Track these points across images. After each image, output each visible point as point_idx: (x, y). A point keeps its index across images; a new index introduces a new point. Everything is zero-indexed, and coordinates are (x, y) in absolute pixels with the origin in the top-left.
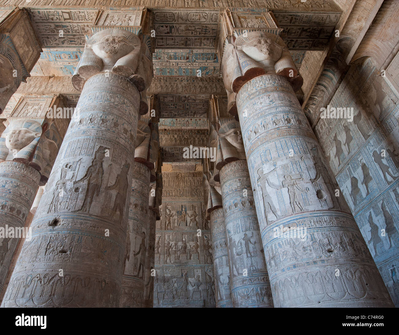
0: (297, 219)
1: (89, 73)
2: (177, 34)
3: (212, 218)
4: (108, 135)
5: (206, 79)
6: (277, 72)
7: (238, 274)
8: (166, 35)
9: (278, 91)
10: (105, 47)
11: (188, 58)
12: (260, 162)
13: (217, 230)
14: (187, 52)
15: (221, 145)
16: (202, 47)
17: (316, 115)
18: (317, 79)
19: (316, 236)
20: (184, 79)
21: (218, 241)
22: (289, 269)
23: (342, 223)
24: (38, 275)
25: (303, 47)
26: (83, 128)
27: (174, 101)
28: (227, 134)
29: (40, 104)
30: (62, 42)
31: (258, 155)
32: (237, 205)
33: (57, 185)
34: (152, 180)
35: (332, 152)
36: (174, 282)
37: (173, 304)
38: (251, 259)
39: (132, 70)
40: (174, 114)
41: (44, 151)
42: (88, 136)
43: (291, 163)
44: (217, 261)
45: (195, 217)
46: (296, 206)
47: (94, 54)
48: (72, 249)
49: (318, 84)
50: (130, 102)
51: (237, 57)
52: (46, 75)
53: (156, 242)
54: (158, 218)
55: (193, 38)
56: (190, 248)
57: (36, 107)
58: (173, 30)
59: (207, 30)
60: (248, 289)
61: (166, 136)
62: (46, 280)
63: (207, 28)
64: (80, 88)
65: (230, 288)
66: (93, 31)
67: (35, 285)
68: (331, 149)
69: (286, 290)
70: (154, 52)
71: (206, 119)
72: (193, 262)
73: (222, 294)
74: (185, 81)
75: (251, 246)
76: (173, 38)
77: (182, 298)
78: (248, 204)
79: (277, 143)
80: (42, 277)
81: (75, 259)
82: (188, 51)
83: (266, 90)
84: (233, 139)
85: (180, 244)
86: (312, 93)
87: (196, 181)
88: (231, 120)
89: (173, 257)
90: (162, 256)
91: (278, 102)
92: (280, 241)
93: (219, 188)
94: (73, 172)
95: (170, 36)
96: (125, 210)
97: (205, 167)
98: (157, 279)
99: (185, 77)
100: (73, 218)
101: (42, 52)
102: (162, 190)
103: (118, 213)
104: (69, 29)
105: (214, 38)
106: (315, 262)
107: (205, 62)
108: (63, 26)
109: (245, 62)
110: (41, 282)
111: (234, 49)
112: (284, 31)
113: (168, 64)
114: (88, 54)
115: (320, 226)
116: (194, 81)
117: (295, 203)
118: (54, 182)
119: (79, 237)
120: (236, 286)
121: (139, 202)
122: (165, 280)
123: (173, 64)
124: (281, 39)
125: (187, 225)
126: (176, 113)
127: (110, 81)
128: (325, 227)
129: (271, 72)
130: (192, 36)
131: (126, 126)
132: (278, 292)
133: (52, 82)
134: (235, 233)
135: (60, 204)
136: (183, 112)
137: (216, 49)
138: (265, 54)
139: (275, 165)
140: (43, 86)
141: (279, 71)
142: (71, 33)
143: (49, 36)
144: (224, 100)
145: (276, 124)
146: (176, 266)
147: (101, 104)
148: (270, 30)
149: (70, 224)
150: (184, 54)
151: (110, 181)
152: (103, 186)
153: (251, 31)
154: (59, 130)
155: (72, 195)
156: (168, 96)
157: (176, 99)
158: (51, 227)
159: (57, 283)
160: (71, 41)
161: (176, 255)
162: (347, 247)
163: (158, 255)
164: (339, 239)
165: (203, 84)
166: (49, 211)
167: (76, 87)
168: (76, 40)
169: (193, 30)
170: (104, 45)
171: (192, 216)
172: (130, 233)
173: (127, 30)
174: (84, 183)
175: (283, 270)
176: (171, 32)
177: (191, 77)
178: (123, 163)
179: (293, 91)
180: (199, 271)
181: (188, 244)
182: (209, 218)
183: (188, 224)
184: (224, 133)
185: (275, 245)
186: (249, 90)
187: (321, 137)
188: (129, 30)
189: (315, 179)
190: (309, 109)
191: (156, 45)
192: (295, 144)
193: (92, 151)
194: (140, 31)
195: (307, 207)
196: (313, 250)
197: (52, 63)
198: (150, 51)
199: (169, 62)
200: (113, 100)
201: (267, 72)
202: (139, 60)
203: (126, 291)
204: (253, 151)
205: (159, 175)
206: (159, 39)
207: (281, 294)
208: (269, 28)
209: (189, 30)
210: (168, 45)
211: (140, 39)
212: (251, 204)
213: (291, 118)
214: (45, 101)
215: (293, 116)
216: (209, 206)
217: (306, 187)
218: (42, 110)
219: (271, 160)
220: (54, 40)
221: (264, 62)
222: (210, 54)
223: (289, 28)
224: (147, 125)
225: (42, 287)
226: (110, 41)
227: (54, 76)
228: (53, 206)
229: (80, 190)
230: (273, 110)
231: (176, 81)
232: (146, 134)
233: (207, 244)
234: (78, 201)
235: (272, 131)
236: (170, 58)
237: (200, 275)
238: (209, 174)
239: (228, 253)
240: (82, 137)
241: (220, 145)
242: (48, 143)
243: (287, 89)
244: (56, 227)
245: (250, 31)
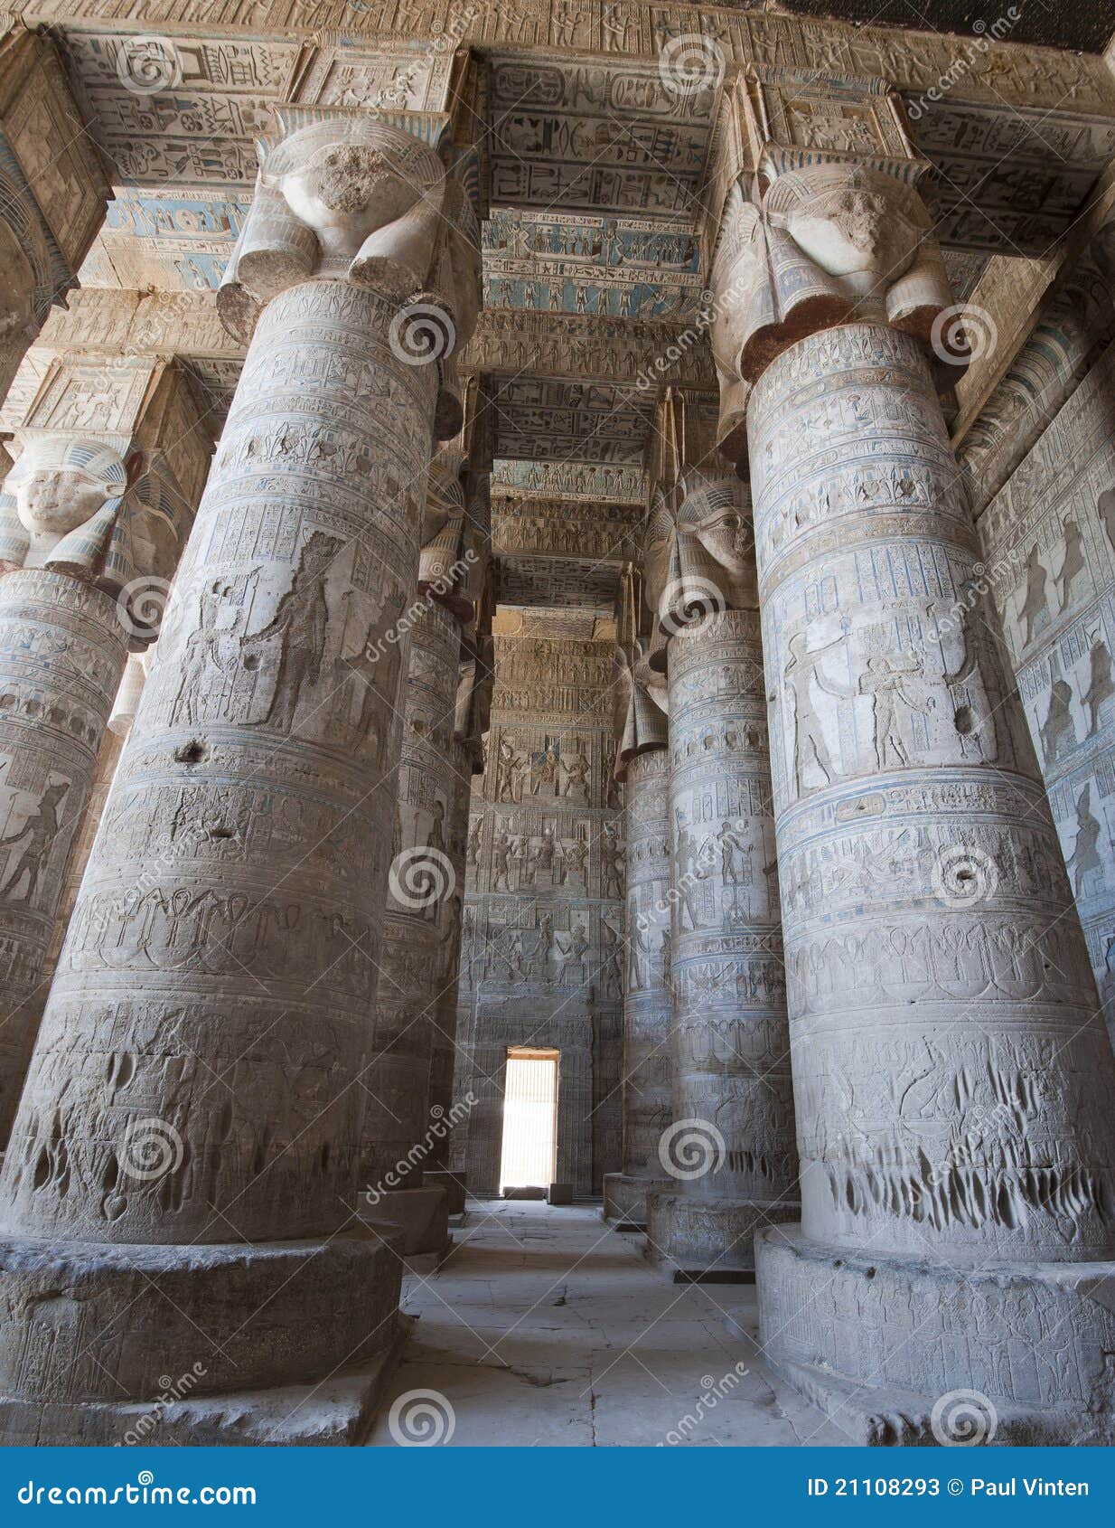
0: (886, 786)
1: (273, 279)
2: (569, 156)
3: (633, 776)
4: (340, 497)
5: (651, 330)
6: (892, 316)
7: (695, 925)
8: (531, 154)
9: (887, 385)
10: (327, 187)
11: (597, 249)
12: (802, 613)
13: (643, 809)
14: (597, 225)
15: (682, 558)
16: (650, 209)
17: (987, 482)
18: (1010, 358)
19: (933, 835)
20: (580, 326)
21: (645, 841)
22: (843, 915)
23: (1012, 803)
24: (157, 892)
25: (983, 239)
26: (260, 467)
27: (544, 402)
28: (704, 522)
29: (116, 386)
30: (178, 163)
31: (799, 594)
32: (711, 743)
33: (191, 646)
34: (465, 657)
35: (1012, 604)
36: (514, 938)
37: (509, 993)
38: (735, 889)
39: (414, 277)
40: (539, 446)
41: (138, 542)
42: (277, 495)
43: (893, 623)
44: (636, 892)
45: (582, 773)
46: (889, 749)
47: (289, 211)
48: (246, 827)
49: (1011, 376)
50: (407, 389)
51: (768, 252)
52: (129, 286)
53: (470, 833)
54: (478, 769)
55: (621, 171)
56: (562, 854)
57: (103, 398)
58: (555, 135)
59: (671, 148)
60: (717, 965)
61: (510, 520)
62: (180, 904)
63: (673, 140)
64: (244, 334)
65: (668, 963)
66: (282, 124)
67: (151, 915)
68: (1012, 594)
69: (827, 968)
70: (488, 219)
71: (638, 472)
72: (570, 891)
73: (642, 974)
74: (581, 334)
75: (738, 856)
76: (555, 167)
77: (534, 980)
78: (742, 742)
79: (862, 557)
80: (169, 895)
81: (257, 855)
82: (598, 221)
83: (848, 380)
84: (719, 541)
85: (536, 842)
86: (986, 406)
87: (592, 669)
88: (719, 480)
89: (513, 876)
90: (484, 873)
91: (881, 423)
92: (830, 844)
93: (662, 692)
94: (238, 607)
95: (543, 160)
96: (393, 731)
97: (624, 625)
98: (470, 929)
99: (585, 318)
100: (245, 744)
101: (113, 198)
102: (491, 688)
103: (373, 737)
104: (200, 116)
105: (692, 178)
106: (917, 903)
107: (654, 269)
108: (181, 105)
109: (791, 272)
110: (166, 910)
111: (759, 224)
112: (931, 171)
113: (529, 265)
114: (267, 210)
115: (949, 809)
116: (611, 334)
117: (888, 742)
118: (181, 636)
119: (265, 796)
120: (684, 956)
121: (427, 717)
122: (490, 932)
123: (546, 269)
124: (919, 199)
125: (557, 794)
126: (548, 445)
127: (342, 309)
128: (962, 812)
129: (872, 317)
130: (617, 167)
131: (394, 471)
132: (803, 973)
133: (148, 313)
134: (697, 819)
135: (205, 701)
136: (569, 441)
137: (696, 219)
138: (860, 250)
139: (845, 627)
140: (121, 324)
141: (899, 314)
142: (206, 132)
143: (133, 141)
144: (703, 408)
145: (867, 496)
146: (522, 899)
147: (314, 390)
148: (886, 164)
149: (237, 761)
150: (584, 233)
151: (347, 642)
152: (329, 658)
153: (823, 161)
154: (179, 479)
155: (239, 677)
156: (526, 382)
157: (551, 393)
158: (182, 767)
159: (210, 914)
160: (208, 163)
161: (524, 872)
162: (1012, 870)
163: (474, 868)
164: (996, 846)
165: (641, 346)
166: (174, 719)
167: (232, 326)
168: (223, 158)
169: (625, 143)
170: (322, 179)
171: (573, 768)
172: (400, 802)
173: (399, 124)
174: (270, 644)
175: (826, 919)
176: (547, 143)
177: (602, 319)
178: (387, 592)
179: (932, 389)
180: (585, 916)
181: (557, 845)
182: (623, 776)
183: (561, 792)
184: (694, 519)
185: (813, 853)
186: (794, 375)
187: (988, 555)
188: (407, 125)
189: (957, 675)
190: (969, 459)
191: (496, 190)
192: (917, 564)
193: (292, 547)
194: (444, 131)
195: (920, 755)
196: (917, 871)
197: (146, 243)
198: (476, 211)
199: (535, 259)
200: (351, 379)
201: (859, 316)
202: (437, 243)
203: (391, 950)
204: (785, 578)
205: (486, 643)
206: (507, 168)
207: (811, 979)
208: (883, 156)
209: (609, 141)
210: (534, 193)
211: (445, 162)
212: (751, 743)
213: (915, 478)
214: (130, 379)
215: (924, 474)
216: (626, 744)
217: (926, 696)
218: (121, 408)
219: (835, 610)
220: (151, 156)
221: (852, 277)
222: (672, 237)
223: (949, 161)
224: (454, 479)
225: (170, 922)
226: (341, 165)
227: (153, 292)
228: (185, 707)
229: (261, 663)
230: (865, 450)
231: (552, 330)
232: (450, 506)
233: (611, 848)
234: (257, 694)
235: (850, 517)
236: (539, 244)
237: (586, 925)
238: (636, 649)
239: (673, 872)
240: (258, 500)
241: (678, 558)
242: (146, 518)
243: (917, 382)
244: (198, 767)
245: (819, 162)
